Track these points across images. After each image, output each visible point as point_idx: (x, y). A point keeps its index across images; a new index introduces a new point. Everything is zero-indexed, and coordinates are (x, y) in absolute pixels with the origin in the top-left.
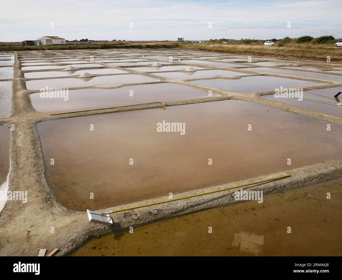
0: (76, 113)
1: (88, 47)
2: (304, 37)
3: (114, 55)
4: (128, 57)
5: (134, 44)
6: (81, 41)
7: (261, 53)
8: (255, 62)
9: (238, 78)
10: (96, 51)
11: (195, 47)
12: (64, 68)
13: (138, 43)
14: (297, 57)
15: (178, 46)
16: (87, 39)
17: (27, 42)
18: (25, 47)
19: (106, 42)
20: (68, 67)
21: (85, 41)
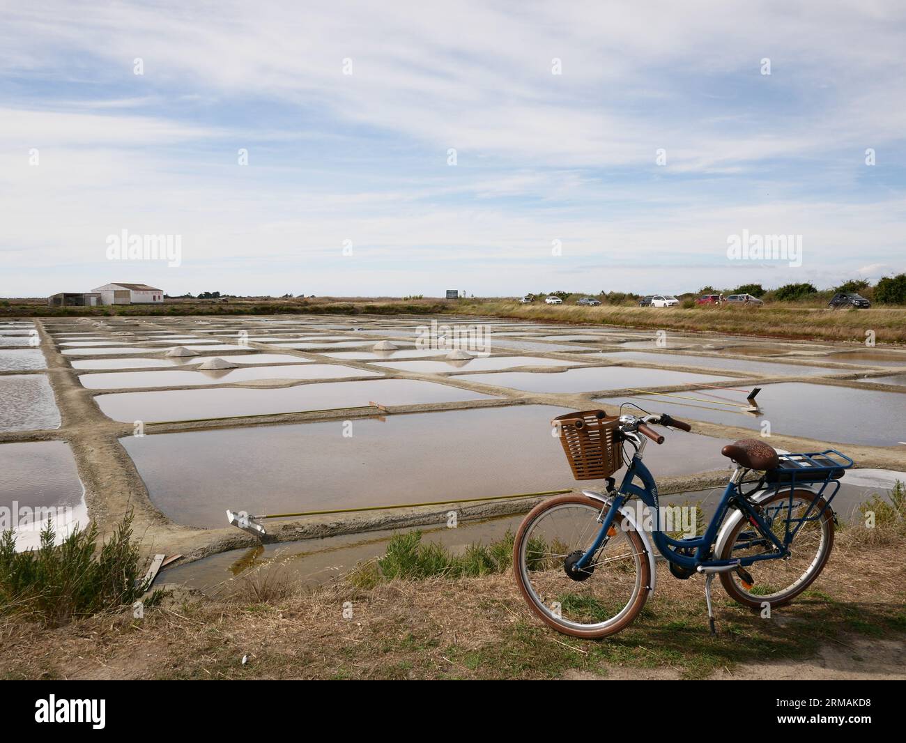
0: (198, 423)
1: (221, 309)
2: (748, 287)
3: (284, 328)
4: (318, 332)
5: (336, 304)
6: (201, 296)
7: (640, 324)
8: (620, 342)
9: (562, 370)
10: (239, 320)
11: (487, 312)
12: (165, 352)
13: (348, 301)
14: (722, 331)
15: (447, 309)
16: (218, 293)
17: (67, 295)
18: (62, 307)
19: (266, 300)
20: (173, 350)
21: (211, 297)
